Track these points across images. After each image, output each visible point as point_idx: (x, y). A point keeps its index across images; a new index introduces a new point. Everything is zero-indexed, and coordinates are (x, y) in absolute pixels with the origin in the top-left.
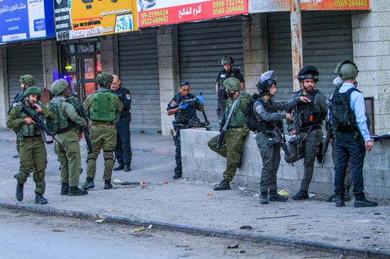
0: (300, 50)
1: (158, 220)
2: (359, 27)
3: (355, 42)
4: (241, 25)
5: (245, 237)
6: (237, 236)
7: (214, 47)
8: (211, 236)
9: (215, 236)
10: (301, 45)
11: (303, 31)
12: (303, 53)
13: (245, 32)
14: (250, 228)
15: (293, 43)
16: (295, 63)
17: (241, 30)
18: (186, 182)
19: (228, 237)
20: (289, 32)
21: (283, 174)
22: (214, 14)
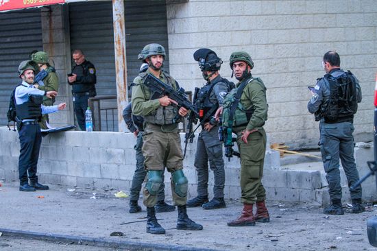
0: (123, 42)
1: (8, 228)
2: (175, 18)
3: (171, 34)
4: (40, 16)
5: (120, 244)
6: (110, 244)
7: (8, 40)
8: (77, 244)
9: (81, 244)
10: (124, 36)
11: (126, 21)
12: (126, 44)
13: (45, 23)
14: (121, 234)
15: (116, 34)
16: (118, 56)
17: (40, 22)
18: (3, 184)
19: (99, 245)
20: (111, 22)
21: (119, 174)
22: (25, 3)
